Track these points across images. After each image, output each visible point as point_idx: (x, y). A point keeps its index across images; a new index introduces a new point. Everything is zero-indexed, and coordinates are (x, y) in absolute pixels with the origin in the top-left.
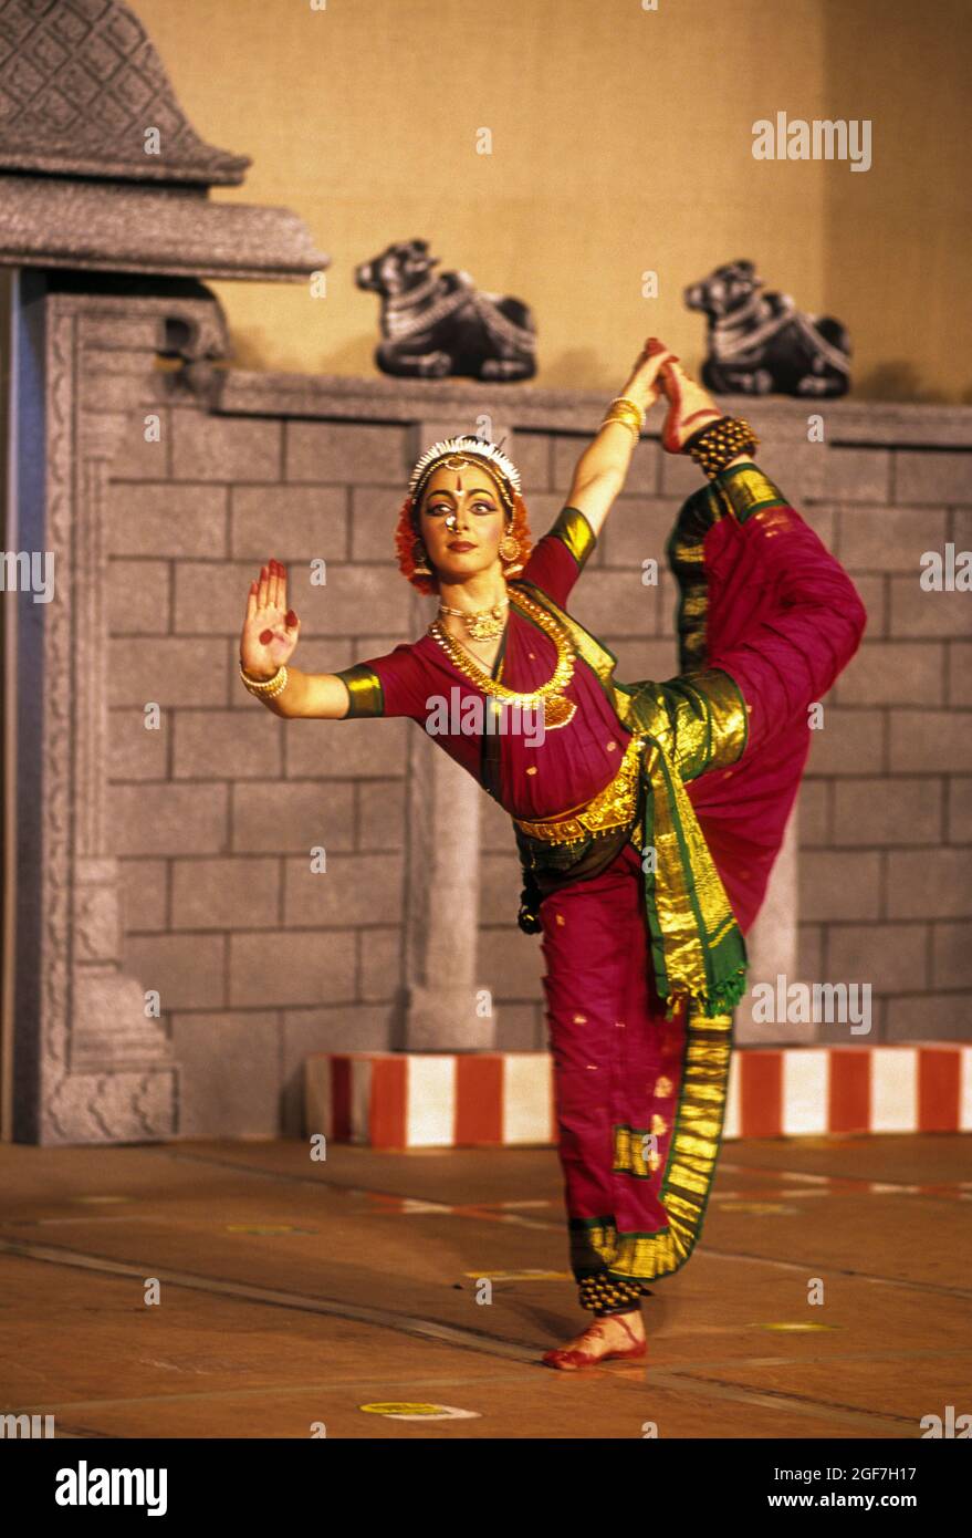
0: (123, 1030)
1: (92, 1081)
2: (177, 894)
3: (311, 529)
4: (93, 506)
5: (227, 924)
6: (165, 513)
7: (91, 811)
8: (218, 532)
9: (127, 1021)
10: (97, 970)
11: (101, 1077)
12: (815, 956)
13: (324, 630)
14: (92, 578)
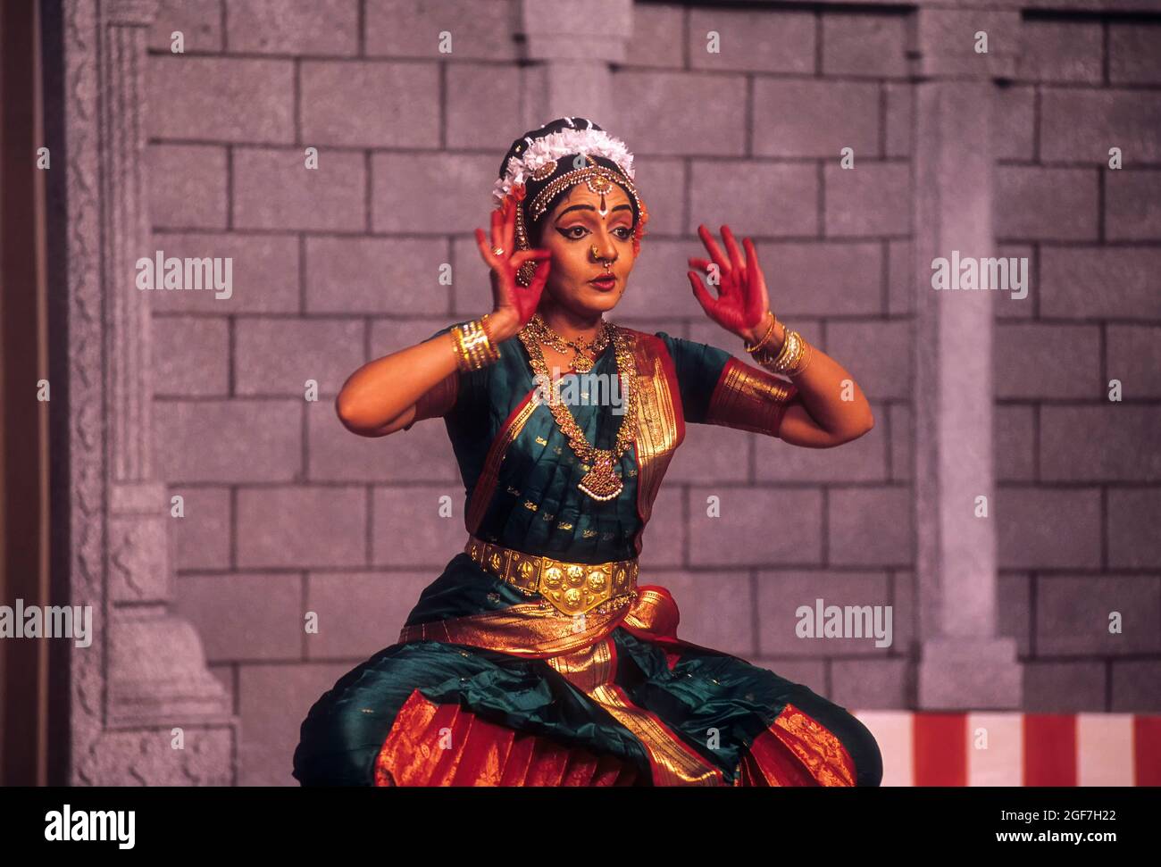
0: (173, 681)
1: (134, 739)
2: (242, 527)
3: (396, 110)
4: (128, 80)
5: (305, 563)
6: (220, 91)
7: (134, 430)
8: (285, 114)
9: (178, 669)
10: (144, 612)
11: (145, 734)
12: (1022, 608)
13: (415, 227)
14: (129, 163)
